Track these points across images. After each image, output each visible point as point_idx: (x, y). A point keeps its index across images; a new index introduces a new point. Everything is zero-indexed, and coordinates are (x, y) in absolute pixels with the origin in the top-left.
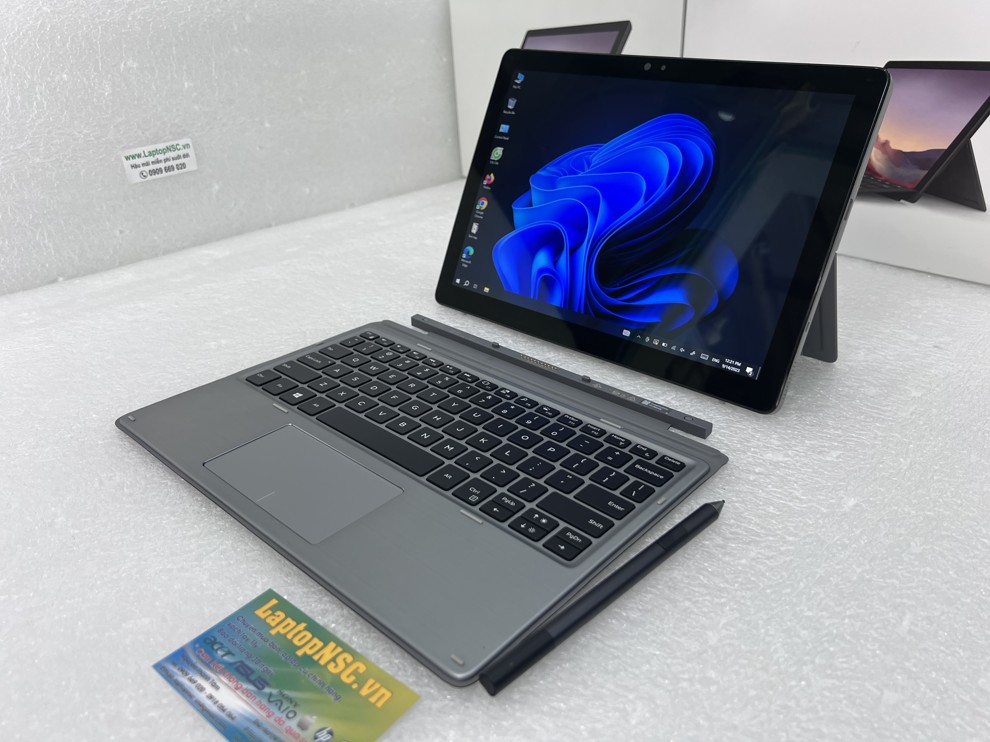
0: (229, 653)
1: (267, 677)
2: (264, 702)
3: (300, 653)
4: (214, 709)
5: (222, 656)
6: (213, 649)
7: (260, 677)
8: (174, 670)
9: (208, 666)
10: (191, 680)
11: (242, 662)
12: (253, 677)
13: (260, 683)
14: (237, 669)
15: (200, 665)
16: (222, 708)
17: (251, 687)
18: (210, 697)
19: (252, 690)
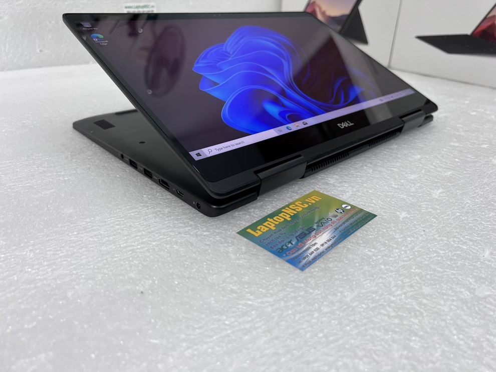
0: (290, 242)
1: (307, 228)
3: (289, 219)
4: (330, 243)
5: (292, 244)
8: (304, 262)
9: (299, 249)
10: (311, 254)
11: (296, 237)
12: (307, 232)
13: (311, 230)
14: (301, 238)
15: (300, 252)
16: (328, 241)
18: (322, 245)
19: (316, 232)
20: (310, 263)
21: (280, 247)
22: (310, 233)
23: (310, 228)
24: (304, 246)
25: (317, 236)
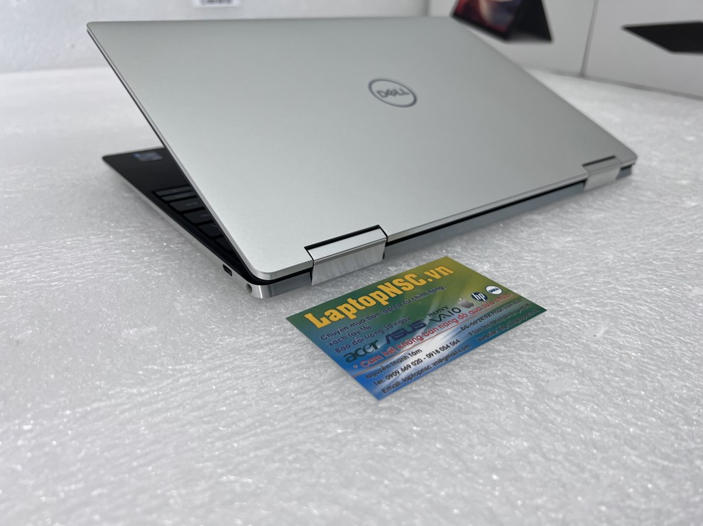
0: (374, 345)
1: (411, 322)
2: (439, 324)
3: (384, 303)
5: (376, 348)
6: (363, 355)
7: (409, 326)
9: (386, 359)
10: (405, 369)
11: (387, 337)
12: (409, 329)
13: (417, 325)
14: (396, 339)
15: (388, 362)
17: (422, 330)
18: (430, 355)
19: (426, 330)
20: (397, 386)
21: (353, 352)
22: (414, 331)
23: (417, 322)
24: (395, 354)
25: (425, 338)
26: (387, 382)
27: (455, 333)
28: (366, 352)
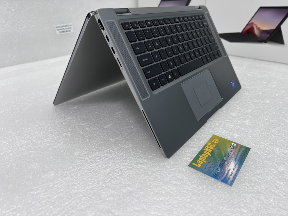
5: (219, 171)
10: (231, 175)
16: (235, 167)
18: (234, 170)
20: (233, 181)
22: (224, 163)
24: (225, 171)
25: (229, 165)
26: (230, 181)
27: (235, 161)
28: (218, 173)
